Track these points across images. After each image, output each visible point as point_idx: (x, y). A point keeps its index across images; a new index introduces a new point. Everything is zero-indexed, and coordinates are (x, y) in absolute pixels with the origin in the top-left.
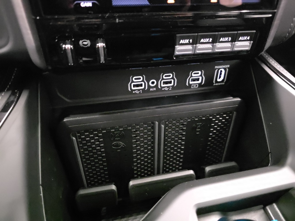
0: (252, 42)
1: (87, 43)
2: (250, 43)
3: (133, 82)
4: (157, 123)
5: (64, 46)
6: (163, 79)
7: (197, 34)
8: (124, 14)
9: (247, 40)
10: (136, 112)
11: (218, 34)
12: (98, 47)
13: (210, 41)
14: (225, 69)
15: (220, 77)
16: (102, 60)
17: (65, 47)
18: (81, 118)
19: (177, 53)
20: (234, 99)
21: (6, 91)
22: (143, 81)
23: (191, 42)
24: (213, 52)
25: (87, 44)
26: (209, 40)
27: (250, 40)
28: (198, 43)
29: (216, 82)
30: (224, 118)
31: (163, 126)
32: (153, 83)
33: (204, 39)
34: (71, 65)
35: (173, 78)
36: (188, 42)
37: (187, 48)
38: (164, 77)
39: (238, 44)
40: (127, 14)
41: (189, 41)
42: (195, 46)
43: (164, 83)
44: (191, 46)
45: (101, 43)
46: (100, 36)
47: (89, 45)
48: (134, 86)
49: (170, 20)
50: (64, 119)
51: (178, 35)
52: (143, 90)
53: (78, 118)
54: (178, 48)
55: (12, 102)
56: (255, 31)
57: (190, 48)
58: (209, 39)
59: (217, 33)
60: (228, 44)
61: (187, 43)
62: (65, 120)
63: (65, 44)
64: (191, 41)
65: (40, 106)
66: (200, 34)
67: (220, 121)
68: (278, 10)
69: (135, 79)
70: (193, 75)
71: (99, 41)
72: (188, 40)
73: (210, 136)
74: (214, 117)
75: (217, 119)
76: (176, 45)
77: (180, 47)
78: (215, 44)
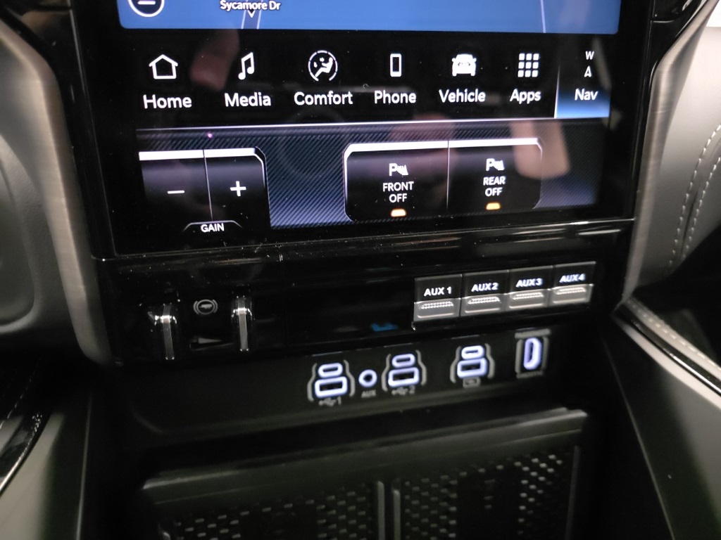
0: (591, 285)
1: (210, 305)
2: (587, 288)
3: (318, 378)
4: (381, 485)
5: (157, 318)
6: (392, 368)
7: (461, 275)
8: (295, 243)
9: (579, 282)
10: (327, 459)
11: (510, 274)
12: (236, 316)
13: (495, 288)
14: (540, 339)
15: (531, 357)
16: (244, 346)
17: (159, 320)
18: (186, 480)
19: (419, 317)
20: (569, 413)
21: (8, 417)
22: (344, 374)
23: (450, 292)
24: (503, 311)
25: (212, 308)
26: (492, 286)
27: (586, 282)
28: (466, 292)
29: (523, 370)
30: (551, 464)
31: (397, 493)
32: (368, 378)
33: (480, 285)
34: (170, 361)
35: (416, 365)
36: (443, 293)
37: (441, 306)
38: (395, 363)
39: (560, 291)
40: (304, 243)
41: (446, 291)
42: (461, 301)
43: (397, 377)
44: (451, 301)
45: (241, 307)
46: (241, 291)
47: (215, 310)
48: (323, 388)
49: (399, 251)
50: (143, 485)
51: (419, 279)
52: (345, 397)
53: (179, 480)
54: (421, 306)
55: (21, 448)
56: (594, 263)
57: (449, 305)
58: (490, 284)
59: (508, 271)
60: (536, 293)
61: (441, 294)
62: (147, 486)
63: (160, 315)
64: (449, 289)
65: (88, 453)
66: (467, 274)
67: (542, 472)
68: (638, 216)
69: (325, 371)
70: (464, 355)
71: (238, 302)
72: (443, 288)
73: (522, 514)
74: (527, 462)
75: (535, 467)
76: (416, 301)
77: (426, 305)
78: (505, 294)
